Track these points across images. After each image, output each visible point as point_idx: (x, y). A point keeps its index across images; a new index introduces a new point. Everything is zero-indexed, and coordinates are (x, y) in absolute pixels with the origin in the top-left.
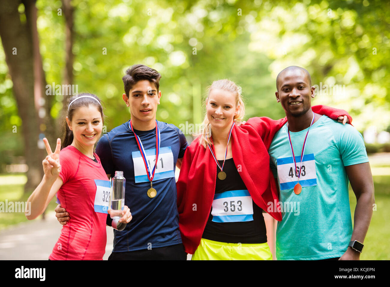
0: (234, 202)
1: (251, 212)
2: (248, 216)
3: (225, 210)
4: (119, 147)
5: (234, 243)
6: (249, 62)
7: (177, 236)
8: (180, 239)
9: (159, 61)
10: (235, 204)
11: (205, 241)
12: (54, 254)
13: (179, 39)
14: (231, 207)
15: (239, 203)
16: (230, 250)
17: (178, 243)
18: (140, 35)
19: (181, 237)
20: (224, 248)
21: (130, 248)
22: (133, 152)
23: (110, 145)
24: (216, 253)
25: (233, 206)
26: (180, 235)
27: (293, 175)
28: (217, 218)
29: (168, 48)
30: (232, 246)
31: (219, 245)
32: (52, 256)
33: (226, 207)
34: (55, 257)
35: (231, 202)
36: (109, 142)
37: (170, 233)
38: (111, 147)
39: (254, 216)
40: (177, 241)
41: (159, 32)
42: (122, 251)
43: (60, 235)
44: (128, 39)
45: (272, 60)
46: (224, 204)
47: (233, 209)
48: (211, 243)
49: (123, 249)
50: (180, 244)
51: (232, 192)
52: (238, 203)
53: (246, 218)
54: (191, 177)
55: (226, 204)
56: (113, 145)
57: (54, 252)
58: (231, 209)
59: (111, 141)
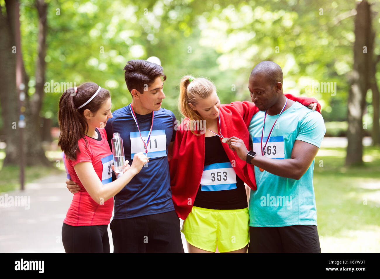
0: (220, 173)
1: (234, 182)
2: (232, 185)
3: (212, 180)
4: (119, 128)
5: (221, 210)
6: (198, 56)
7: (169, 205)
8: (172, 207)
9: (120, 54)
10: (221, 174)
11: (195, 208)
12: (68, 218)
13: (137, 34)
14: (218, 177)
15: (225, 173)
16: (217, 216)
17: (171, 210)
18: (104, 31)
19: (173, 206)
20: (211, 213)
21: (128, 216)
22: (131, 133)
23: (112, 125)
24: (205, 218)
25: (219, 177)
26: (173, 203)
27: (266, 153)
28: (205, 187)
29: (129, 42)
30: (218, 212)
31: (208, 212)
32: (66, 220)
33: (213, 177)
34: (69, 220)
35: (218, 173)
36: (111, 122)
37: (163, 203)
38: (112, 127)
39: (237, 184)
40: (170, 208)
41: (121, 28)
42: (121, 218)
43: (72, 201)
44: (94, 33)
45: (220, 55)
46: (211, 175)
47: (219, 179)
48: (200, 210)
49: (121, 216)
50: (173, 211)
51: (218, 164)
52: (223, 174)
53: (230, 187)
54: (182, 154)
55: (213, 175)
56: (114, 125)
57: (67, 216)
58: (218, 179)
59: (113, 122)
